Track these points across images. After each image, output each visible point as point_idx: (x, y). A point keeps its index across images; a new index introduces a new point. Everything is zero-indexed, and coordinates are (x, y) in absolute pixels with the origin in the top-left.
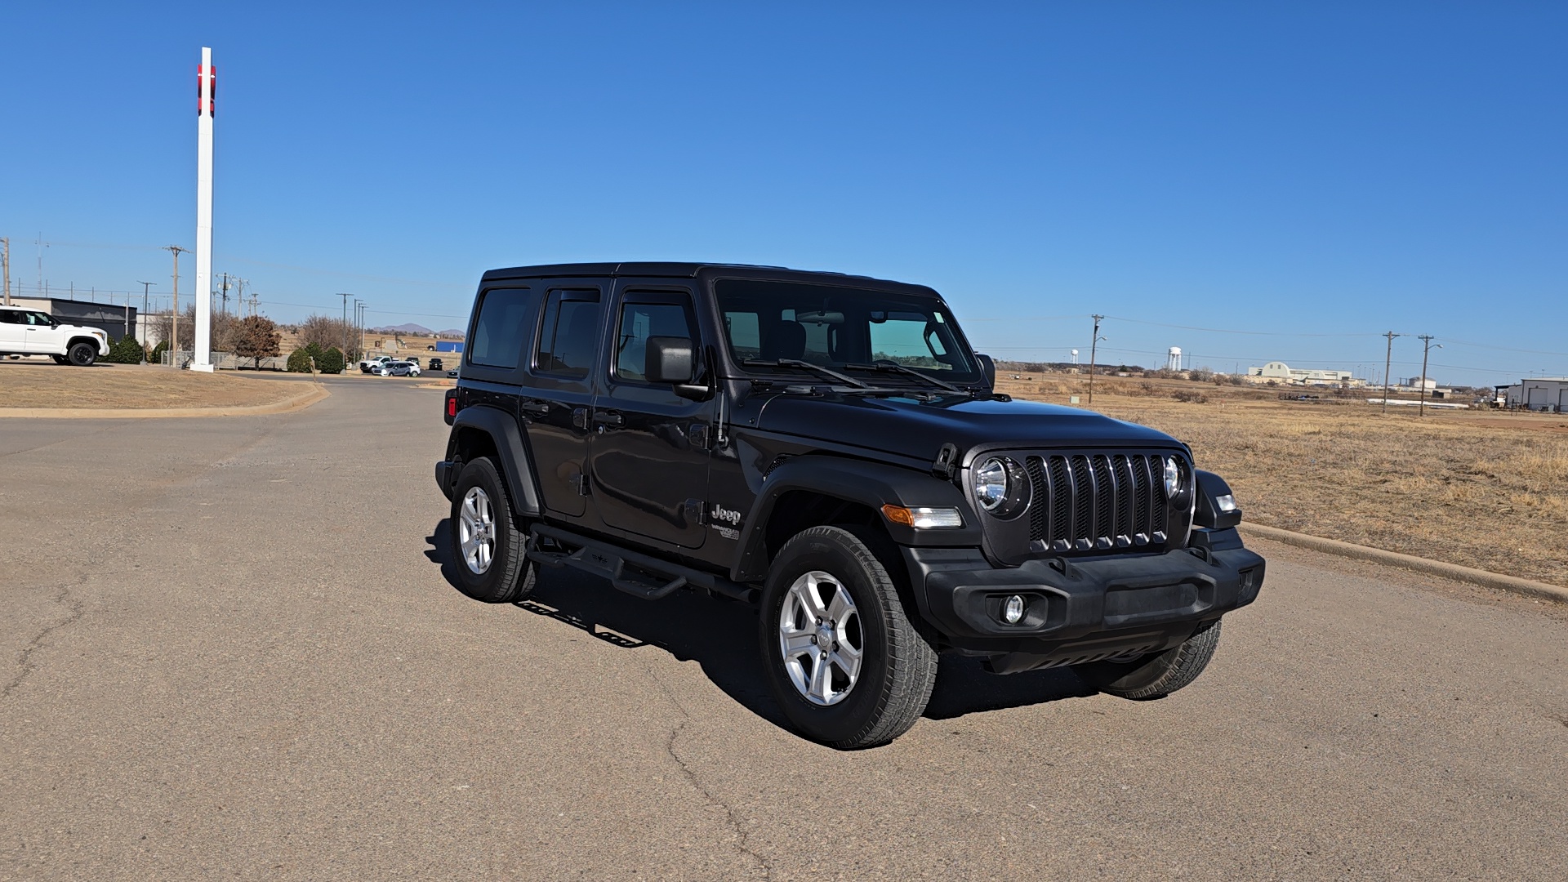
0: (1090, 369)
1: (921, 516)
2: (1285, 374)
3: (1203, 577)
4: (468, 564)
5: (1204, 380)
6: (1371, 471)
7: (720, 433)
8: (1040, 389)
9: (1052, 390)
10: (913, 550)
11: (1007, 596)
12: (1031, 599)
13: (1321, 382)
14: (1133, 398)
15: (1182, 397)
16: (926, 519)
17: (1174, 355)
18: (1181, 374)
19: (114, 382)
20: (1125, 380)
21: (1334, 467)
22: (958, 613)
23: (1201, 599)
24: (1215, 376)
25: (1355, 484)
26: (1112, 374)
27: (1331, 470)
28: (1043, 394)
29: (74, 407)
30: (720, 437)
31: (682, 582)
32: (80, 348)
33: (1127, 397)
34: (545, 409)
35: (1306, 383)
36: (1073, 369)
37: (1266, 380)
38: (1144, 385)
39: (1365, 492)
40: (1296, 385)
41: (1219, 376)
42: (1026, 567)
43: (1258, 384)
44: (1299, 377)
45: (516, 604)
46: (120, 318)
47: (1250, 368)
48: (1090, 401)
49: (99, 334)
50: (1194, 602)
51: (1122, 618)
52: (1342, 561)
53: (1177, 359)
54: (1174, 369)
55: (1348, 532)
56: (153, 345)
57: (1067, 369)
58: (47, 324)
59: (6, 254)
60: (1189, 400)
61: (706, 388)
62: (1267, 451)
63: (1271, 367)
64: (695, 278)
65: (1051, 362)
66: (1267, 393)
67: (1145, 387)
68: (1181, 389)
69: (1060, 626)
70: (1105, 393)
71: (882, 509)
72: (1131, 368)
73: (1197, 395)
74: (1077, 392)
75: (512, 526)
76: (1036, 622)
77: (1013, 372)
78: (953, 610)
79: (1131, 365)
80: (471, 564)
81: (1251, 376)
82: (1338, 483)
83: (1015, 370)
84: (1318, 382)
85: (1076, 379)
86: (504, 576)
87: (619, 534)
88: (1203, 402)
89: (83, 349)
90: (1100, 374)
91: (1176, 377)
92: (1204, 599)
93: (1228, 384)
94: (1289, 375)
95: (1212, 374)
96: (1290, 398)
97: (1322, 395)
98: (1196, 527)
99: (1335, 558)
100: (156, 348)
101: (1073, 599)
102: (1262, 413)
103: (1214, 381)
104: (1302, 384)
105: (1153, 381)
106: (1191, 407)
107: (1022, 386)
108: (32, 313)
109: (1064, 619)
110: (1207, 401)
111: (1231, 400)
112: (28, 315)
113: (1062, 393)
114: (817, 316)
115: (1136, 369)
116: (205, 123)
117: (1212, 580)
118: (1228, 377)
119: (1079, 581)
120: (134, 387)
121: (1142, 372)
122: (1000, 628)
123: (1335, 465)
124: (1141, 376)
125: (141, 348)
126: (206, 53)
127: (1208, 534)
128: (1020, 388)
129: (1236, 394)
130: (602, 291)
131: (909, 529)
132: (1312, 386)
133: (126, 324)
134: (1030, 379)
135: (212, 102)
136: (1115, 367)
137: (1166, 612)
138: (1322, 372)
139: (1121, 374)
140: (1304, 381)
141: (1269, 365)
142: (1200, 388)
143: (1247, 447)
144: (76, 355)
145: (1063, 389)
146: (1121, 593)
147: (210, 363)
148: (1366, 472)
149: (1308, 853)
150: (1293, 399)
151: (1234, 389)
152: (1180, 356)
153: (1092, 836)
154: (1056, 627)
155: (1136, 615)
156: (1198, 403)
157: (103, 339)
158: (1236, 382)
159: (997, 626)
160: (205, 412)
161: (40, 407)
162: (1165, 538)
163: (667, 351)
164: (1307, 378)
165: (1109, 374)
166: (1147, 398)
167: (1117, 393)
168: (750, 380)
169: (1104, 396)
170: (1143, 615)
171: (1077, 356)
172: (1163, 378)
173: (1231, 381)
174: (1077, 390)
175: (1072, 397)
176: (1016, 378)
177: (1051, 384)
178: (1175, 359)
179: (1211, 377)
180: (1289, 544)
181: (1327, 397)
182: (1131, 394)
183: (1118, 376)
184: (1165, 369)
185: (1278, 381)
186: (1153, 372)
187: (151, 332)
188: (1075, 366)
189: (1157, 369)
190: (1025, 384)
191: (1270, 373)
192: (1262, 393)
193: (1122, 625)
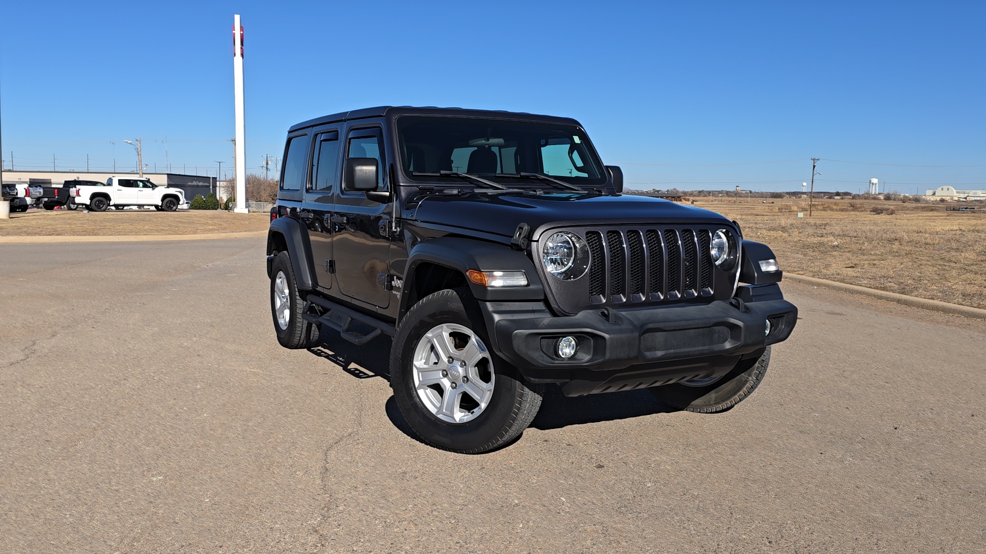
0: (813, 195)
1: (494, 277)
2: (952, 194)
3: (733, 321)
4: (279, 322)
5: (894, 200)
6: (983, 253)
7: (394, 225)
8: (779, 209)
9: (787, 209)
10: (488, 304)
11: (560, 337)
12: (581, 339)
13: (978, 199)
14: (843, 213)
15: (877, 211)
16: (498, 280)
17: (873, 184)
18: (878, 196)
19: (183, 220)
20: (838, 201)
21: (956, 251)
22: (517, 351)
23: (732, 338)
24: (902, 197)
25: (966, 262)
26: (830, 198)
27: (953, 253)
28: (781, 212)
29: (145, 235)
30: (394, 228)
31: (378, 332)
32: (169, 201)
33: (839, 213)
34: (311, 216)
35: (968, 199)
36: (803, 195)
37: (938, 199)
38: (851, 204)
39: (974, 268)
40: (960, 201)
41: (904, 196)
42: (581, 315)
43: (933, 201)
44: (963, 196)
45: (309, 350)
46: (207, 184)
47: (927, 191)
48: (810, 215)
49: (180, 192)
50: (727, 340)
51: (660, 353)
52: (936, 315)
53: (875, 187)
54: (873, 193)
55: (947, 295)
56: (225, 199)
57: (799, 195)
58: (150, 187)
59: (139, 148)
60: (882, 213)
61: (387, 194)
62: (910, 242)
63: (942, 189)
64: (384, 116)
65: (788, 191)
66: (939, 207)
67: (852, 206)
68: (877, 206)
69: (602, 360)
70: (824, 210)
71: (467, 273)
72: (843, 193)
73: (887, 210)
74: (804, 210)
75: (298, 298)
76: (585, 358)
77: (761, 199)
78: (513, 348)
79: (843, 192)
80: (281, 323)
81: (928, 196)
82: (954, 262)
83: (763, 197)
84: (976, 199)
85: (804, 202)
86: (295, 331)
87: (348, 300)
88: (892, 214)
89: (171, 201)
90: (822, 198)
91: (874, 198)
92: (735, 337)
93: (911, 202)
94: (955, 194)
95: (900, 195)
96: (954, 209)
97: (978, 207)
98: (741, 284)
99: (932, 313)
100: (227, 201)
101: (611, 338)
102: (925, 219)
103: (901, 200)
104: (964, 200)
105: (858, 201)
106: (883, 217)
107: (767, 208)
108: (141, 181)
109: (605, 354)
110: (894, 213)
111: (912, 212)
112: (139, 182)
113: (794, 211)
114: (484, 141)
115: (847, 194)
116: (238, 61)
117: (740, 323)
118: (911, 197)
119: (620, 325)
120: (193, 223)
121: (851, 196)
122: (553, 361)
123: (957, 250)
124: (850, 199)
125: (218, 201)
126: (237, 18)
127: (751, 289)
128: (765, 209)
129: (916, 208)
130: (339, 131)
131: (483, 287)
132: (972, 201)
133: (211, 187)
134: (773, 203)
135: (241, 48)
136: (832, 193)
137: (700, 348)
138: (979, 191)
139: (836, 197)
140: (966, 198)
141: (940, 188)
142: (891, 205)
143: (896, 240)
144: (166, 205)
145: (795, 208)
146: (658, 334)
147: (246, 207)
148: (979, 254)
149: (770, 542)
150: (956, 210)
151: (914, 205)
152: (877, 184)
153: (594, 525)
154: (598, 361)
155: (672, 351)
156: (888, 215)
157: (182, 195)
158: (917, 200)
159: (551, 360)
160: (223, 235)
161: (125, 235)
162: (712, 293)
163: (358, 168)
164: (968, 196)
165: (828, 198)
166: (853, 213)
167: (832, 210)
168: (417, 186)
169: (823, 212)
170: (678, 350)
171: (805, 187)
172: (865, 199)
173: (913, 200)
174: (804, 209)
175: (799, 213)
176: (763, 203)
177: (787, 205)
178: (874, 186)
179: (899, 197)
180: (902, 304)
181: (981, 208)
182: (842, 210)
183: (834, 199)
184: (867, 193)
185: (947, 198)
186: (858, 195)
187: (224, 191)
188: (804, 193)
189: (861, 193)
190: (769, 206)
191: (942, 193)
192: (934, 207)
193: (659, 358)
